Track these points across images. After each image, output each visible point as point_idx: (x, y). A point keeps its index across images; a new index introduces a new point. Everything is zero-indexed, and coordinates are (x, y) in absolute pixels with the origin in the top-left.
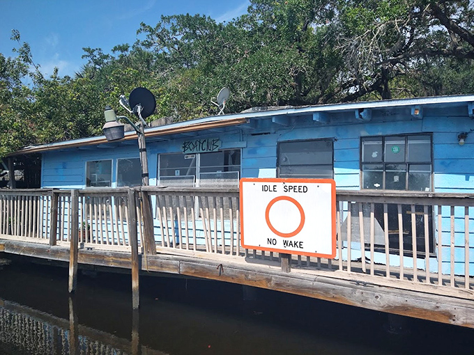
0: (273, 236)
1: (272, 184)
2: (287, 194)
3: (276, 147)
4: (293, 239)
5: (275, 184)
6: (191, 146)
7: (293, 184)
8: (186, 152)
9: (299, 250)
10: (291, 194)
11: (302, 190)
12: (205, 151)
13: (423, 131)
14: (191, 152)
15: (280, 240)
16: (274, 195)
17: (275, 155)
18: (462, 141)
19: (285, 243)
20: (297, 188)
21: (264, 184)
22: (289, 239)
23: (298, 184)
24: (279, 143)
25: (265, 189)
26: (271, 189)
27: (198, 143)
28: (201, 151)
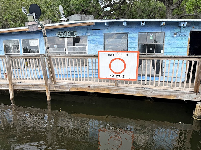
0: (112, 73)
1: (112, 53)
2: (119, 57)
3: (104, 36)
4: (120, 74)
5: (114, 53)
6: (62, 34)
7: (122, 53)
8: (60, 37)
9: (123, 78)
10: (121, 57)
11: (125, 55)
12: (70, 37)
13: (162, 31)
14: (63, 37)
15: (115, 75)
16: (113, 58)
17: (103, 39)
18: (175, 35)
19: (117, 76)
20: (123, 55)
21: (109, 53)
22: (119, 75)
23: (124, 53)
24: (105, 34)
25: (109, 55)
26: (112, 55)
27: (66, 33)
28: (68, 36)
